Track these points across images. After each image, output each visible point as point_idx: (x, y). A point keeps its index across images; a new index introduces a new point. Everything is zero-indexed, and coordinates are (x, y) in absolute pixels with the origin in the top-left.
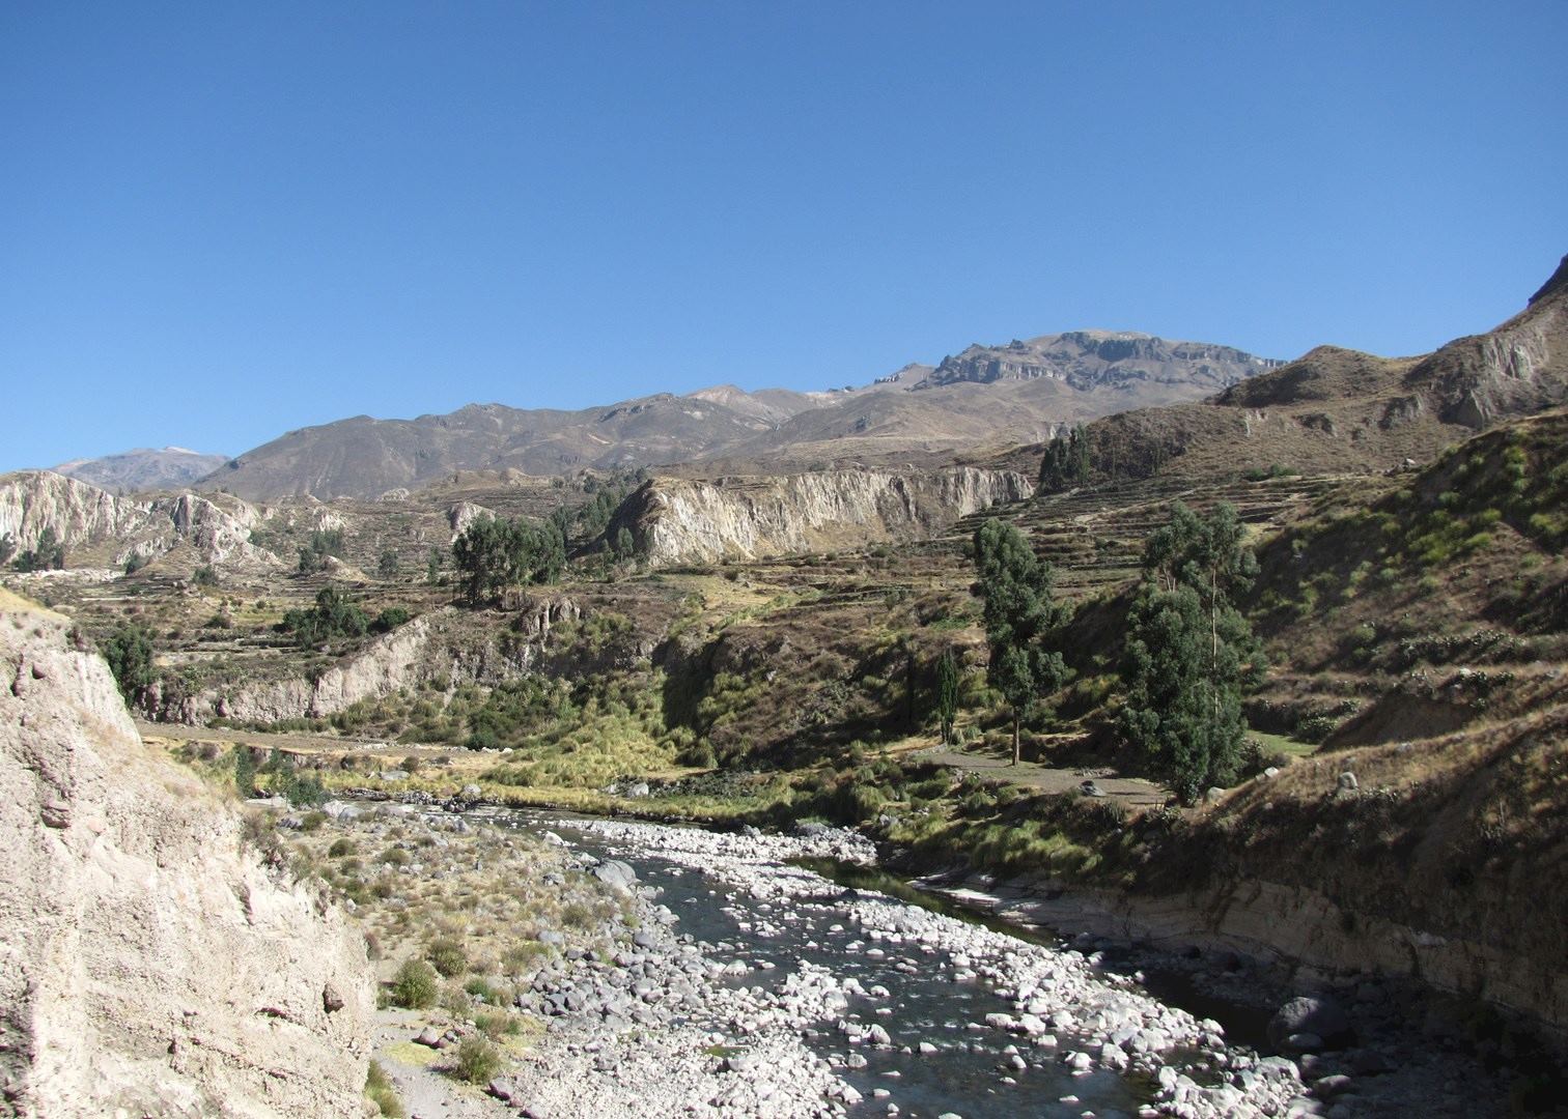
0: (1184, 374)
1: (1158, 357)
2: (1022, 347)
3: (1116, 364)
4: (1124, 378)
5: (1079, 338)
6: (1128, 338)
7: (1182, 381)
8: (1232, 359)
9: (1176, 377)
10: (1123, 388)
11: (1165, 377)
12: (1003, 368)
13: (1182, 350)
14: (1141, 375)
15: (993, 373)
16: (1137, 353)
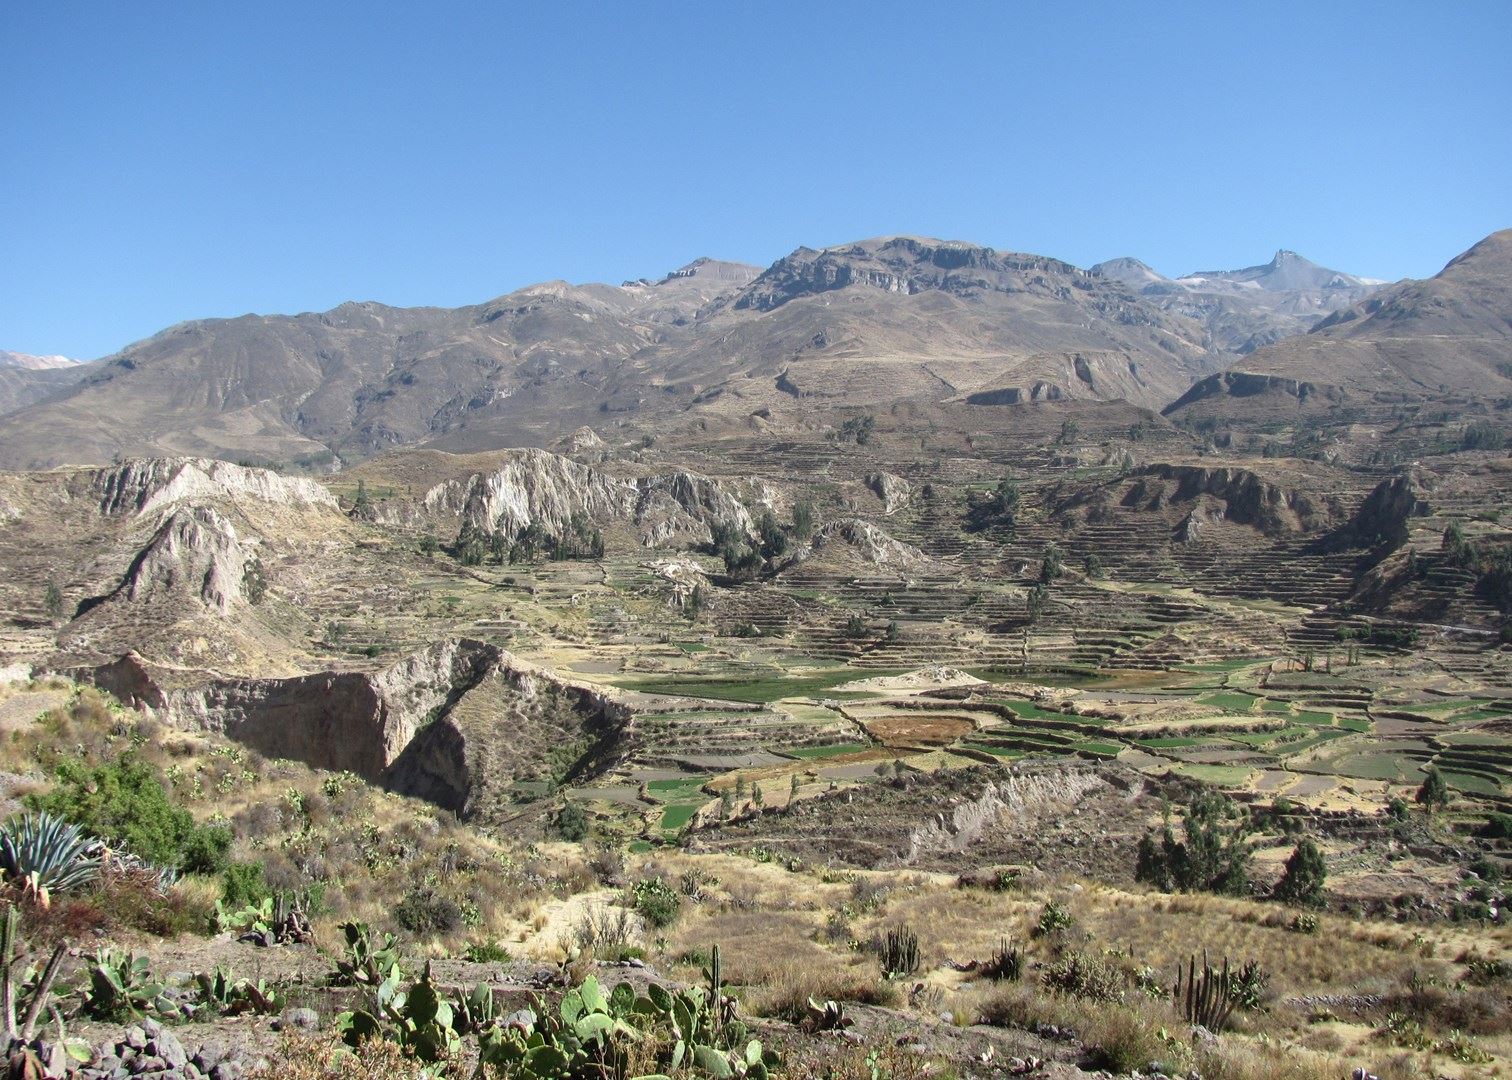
0: (1021, 285)
1: (993, 267)
2: (864, 253)
3: (953, 273)
4: (965, 286)
5: (911, 245)
6: (958, 247)
7: (1020, 291)
8: (1058, 271)
9: (1015, 287)
10: (965, 296)
11: (1003, 286)
12: (854, 274)
13: (1012, 260)
14: (981, 284)
15: (844, 278)
16: (973, 262)
